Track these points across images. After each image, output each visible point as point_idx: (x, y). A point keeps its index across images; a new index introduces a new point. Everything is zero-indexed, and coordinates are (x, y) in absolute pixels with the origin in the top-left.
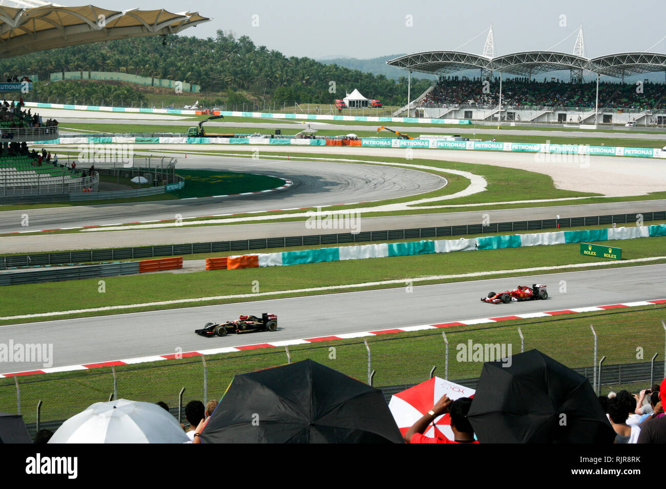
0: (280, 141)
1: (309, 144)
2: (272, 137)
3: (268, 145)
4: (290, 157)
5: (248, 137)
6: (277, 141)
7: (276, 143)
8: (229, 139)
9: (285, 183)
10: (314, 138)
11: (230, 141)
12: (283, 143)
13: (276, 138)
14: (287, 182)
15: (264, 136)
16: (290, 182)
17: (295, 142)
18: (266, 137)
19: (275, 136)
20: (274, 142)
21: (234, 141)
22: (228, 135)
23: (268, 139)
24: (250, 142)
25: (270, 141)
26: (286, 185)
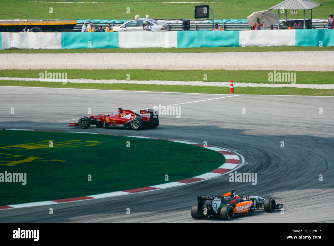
0: (208, 38)
1: (293, 43)
2: (186, 26)
3: (173, 50)
4: (236, 85)
5: (115, 28)
6: (199, 37)
7: (196, 44)
8: (59, 35)
9: (223, 161)
10: (309, 25)
11: (64, 41)
12: (218, 43)
13: (197, 28)
14: (227, 157)
15: (161, 23)
16: (236, 158)
17: (252, 38)
18: (169, 28)
19: (194, 22)
20: (191, 41)
21: (73, 41)
22: (57, 22)
23: (174, 34)
24: (122, 44)
25: (180, 39)
26: (225, 166)
